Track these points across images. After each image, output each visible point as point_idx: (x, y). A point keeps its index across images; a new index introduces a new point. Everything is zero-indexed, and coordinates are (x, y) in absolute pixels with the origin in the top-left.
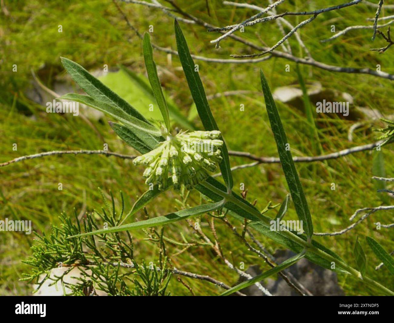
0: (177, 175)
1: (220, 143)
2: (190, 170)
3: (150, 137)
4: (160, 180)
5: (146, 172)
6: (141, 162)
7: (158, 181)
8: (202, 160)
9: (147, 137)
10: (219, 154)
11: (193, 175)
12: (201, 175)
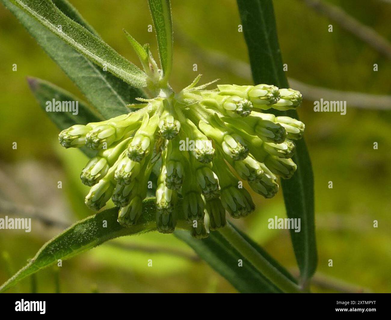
0: (171, 185)
1: (297, 126)
2: (206, 178)
3: (121, 107)
4: (125, 194)
5: (90, 169)
6: (80, 139)
7: (119, 195)
8: (242, 155)
9: (114, 107)
10: (289, 151)
11: (211, 192)
12: (234, 199)
